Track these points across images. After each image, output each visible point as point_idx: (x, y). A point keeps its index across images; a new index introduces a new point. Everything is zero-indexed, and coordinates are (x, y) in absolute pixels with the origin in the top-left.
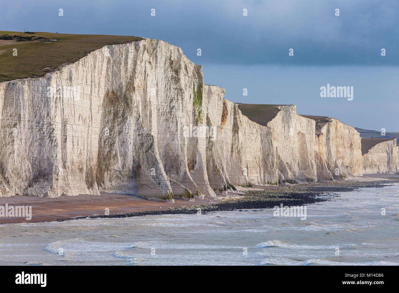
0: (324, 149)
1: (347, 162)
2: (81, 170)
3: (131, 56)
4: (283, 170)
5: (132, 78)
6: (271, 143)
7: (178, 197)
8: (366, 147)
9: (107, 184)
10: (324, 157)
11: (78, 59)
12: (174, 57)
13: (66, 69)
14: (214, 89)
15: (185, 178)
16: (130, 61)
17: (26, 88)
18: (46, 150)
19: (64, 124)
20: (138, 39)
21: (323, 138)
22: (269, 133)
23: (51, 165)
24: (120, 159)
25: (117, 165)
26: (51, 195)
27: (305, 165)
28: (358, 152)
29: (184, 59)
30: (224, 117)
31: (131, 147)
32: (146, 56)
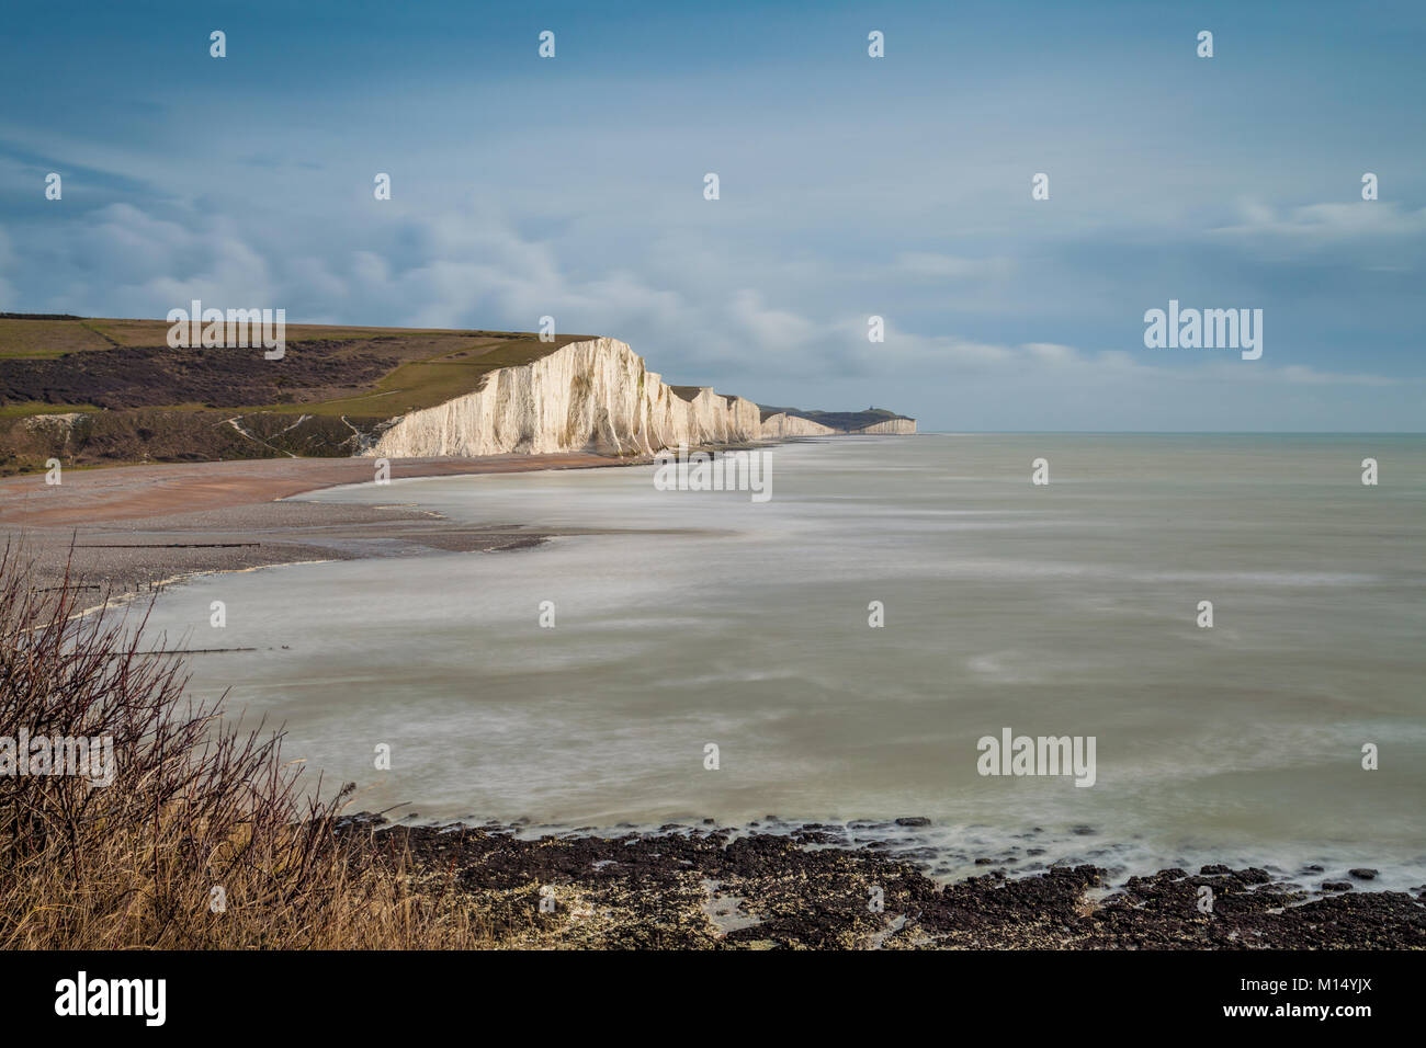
0: (733, 420)
1: (750, 429)
2: (554, 434)
3: (591, 351)
4: (703, 435)
5: (592, 367)
6: (694, 415)
7: (626, 455)
8: (765, 416)
9: (574, 445)
10: (733, 426)
11: (552, 353)
12: (623, 352)
13: (544, 360)
14: (653, 374)
15: (631, 441)
16: (591, 354)
17: (514, 373)
18: (529, 418)
19: (542, 401)
20: (597, 338)
21: (732, 411)
22: (693, 408)
23: (532, 431)
24: (583, 426)
25: (581, 431)
26: (533, 453)
27: (719, 432)
28: (758, 421)
29: (631, 353)
30: (660, 395)
31: (591, 418)
32: (603, 351)
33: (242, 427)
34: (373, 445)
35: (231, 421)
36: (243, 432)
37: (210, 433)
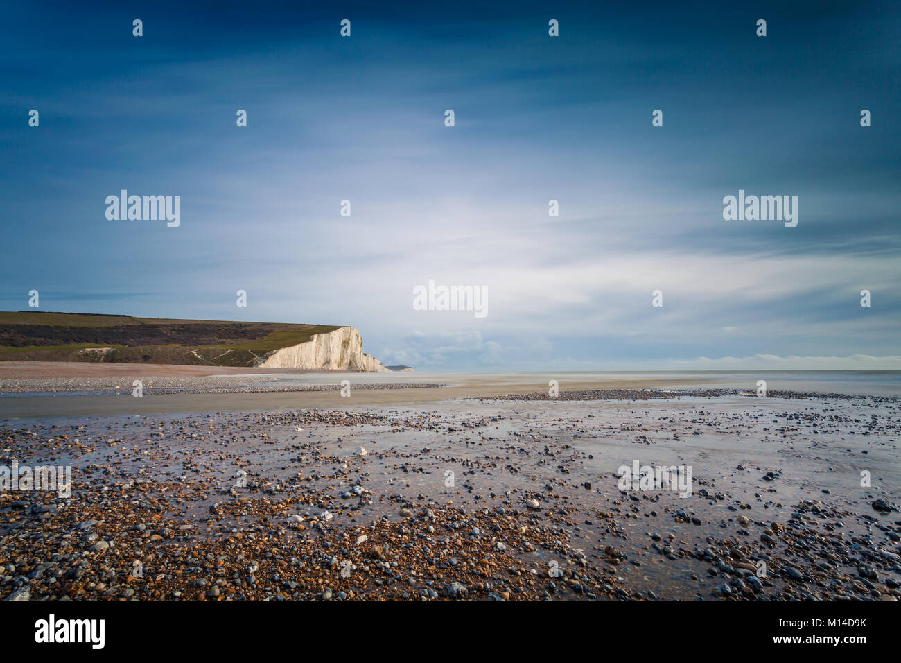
2: (336, 362)
5: (349, 337)
7: (362, 371)
9: (343, 365)
11: (337, 330)
13: (334, 332)
15: (363, 366)
16: (349, 332)
17: (323, 336)
18: (328, 354)
19: (333, 348)
23: (329, 359)
25: (345, 362)
26: (330, 369)
31: (349, 356)
33: (198, 354)
34: (264, 362)
35: (193, 352)
36: (199, 357)
37: (181, 357)
